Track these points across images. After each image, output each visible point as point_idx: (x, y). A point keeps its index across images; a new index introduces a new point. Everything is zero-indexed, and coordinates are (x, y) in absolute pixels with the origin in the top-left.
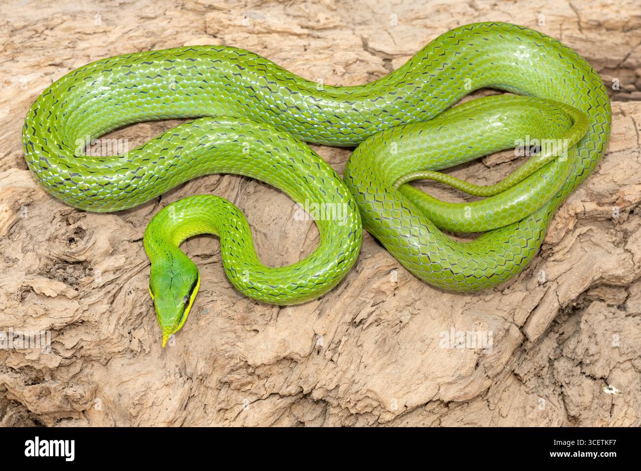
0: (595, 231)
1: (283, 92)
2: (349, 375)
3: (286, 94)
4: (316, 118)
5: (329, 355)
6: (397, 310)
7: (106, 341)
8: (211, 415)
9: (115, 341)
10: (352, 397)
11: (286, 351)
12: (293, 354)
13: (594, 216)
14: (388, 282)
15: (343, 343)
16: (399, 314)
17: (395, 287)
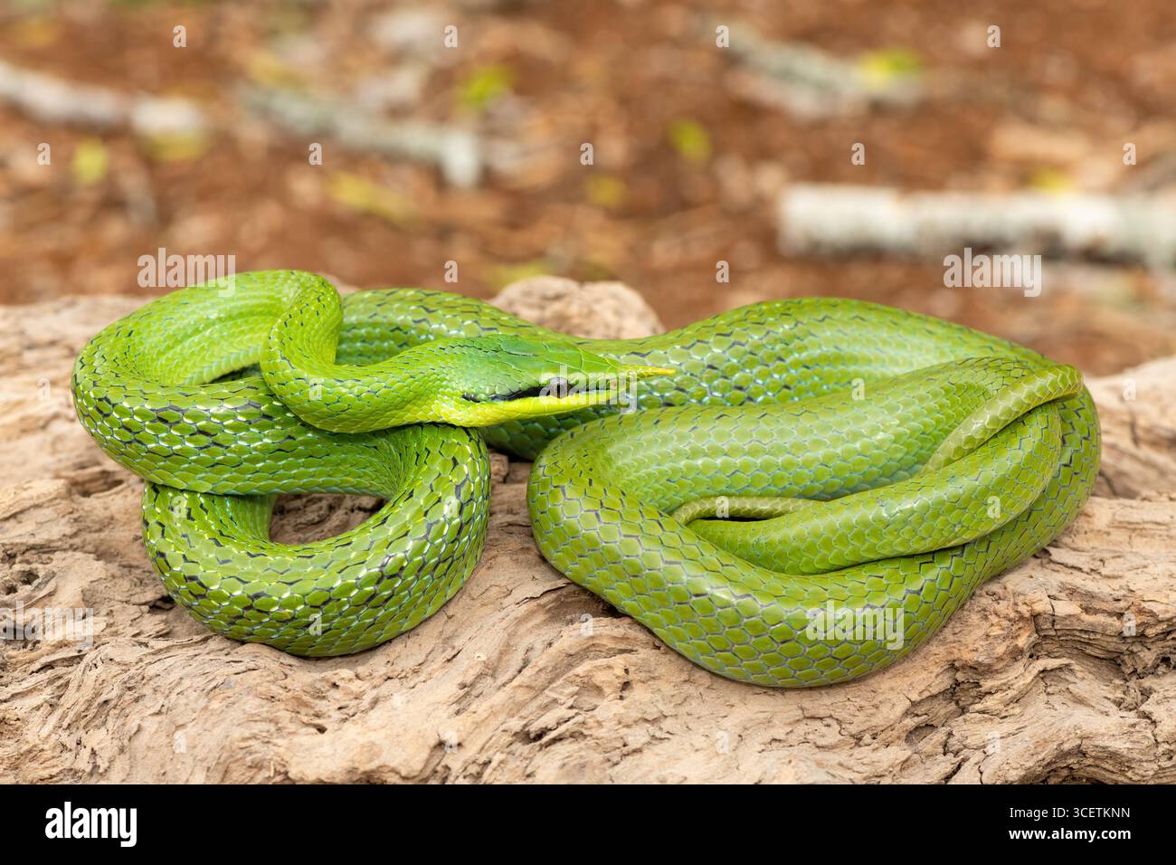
0: (1079, 675)
6: (620, 723)
9: (48, 755)
11: (371, 760)
12: (386, 770)
13: (1078, 634)
14: (609, 667)
15: (494, 764)
16: (624, 731)
17: (622, 681)
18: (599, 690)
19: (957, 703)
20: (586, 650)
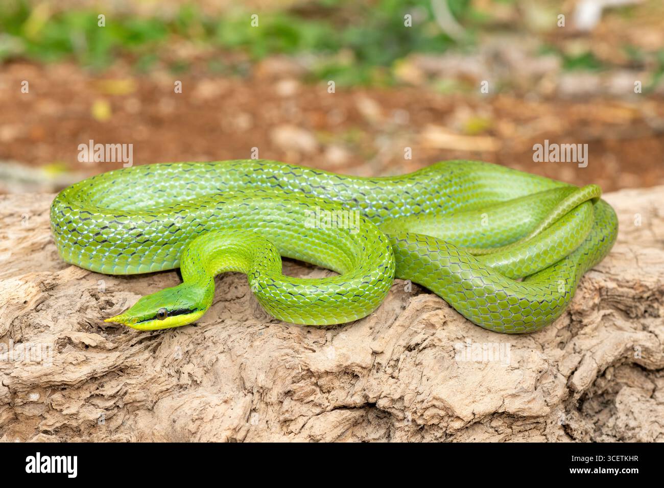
0: (617, 317)
1: (307, 174)
2: (412, 387)
3: (311, 175)
4: (342, 196)
5: (389, 370)
6: (449, 339)
7: (153, 381)
8: (274, 429)
9: (163, 379)
10: (419, 406)
11: (347, 360)
12: (354, 365)
13: (616, 297)
14: (437, 315)
15: (401, 360)
16: (452, 343)
17: (443, 321)
18: (433, 326)
19: (571, 332)
20: (423, 308)
